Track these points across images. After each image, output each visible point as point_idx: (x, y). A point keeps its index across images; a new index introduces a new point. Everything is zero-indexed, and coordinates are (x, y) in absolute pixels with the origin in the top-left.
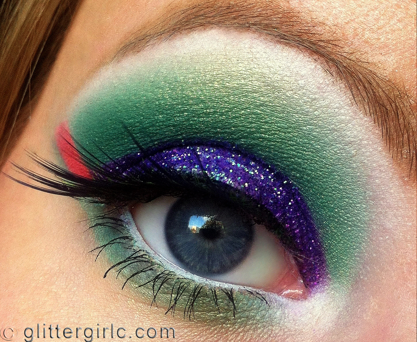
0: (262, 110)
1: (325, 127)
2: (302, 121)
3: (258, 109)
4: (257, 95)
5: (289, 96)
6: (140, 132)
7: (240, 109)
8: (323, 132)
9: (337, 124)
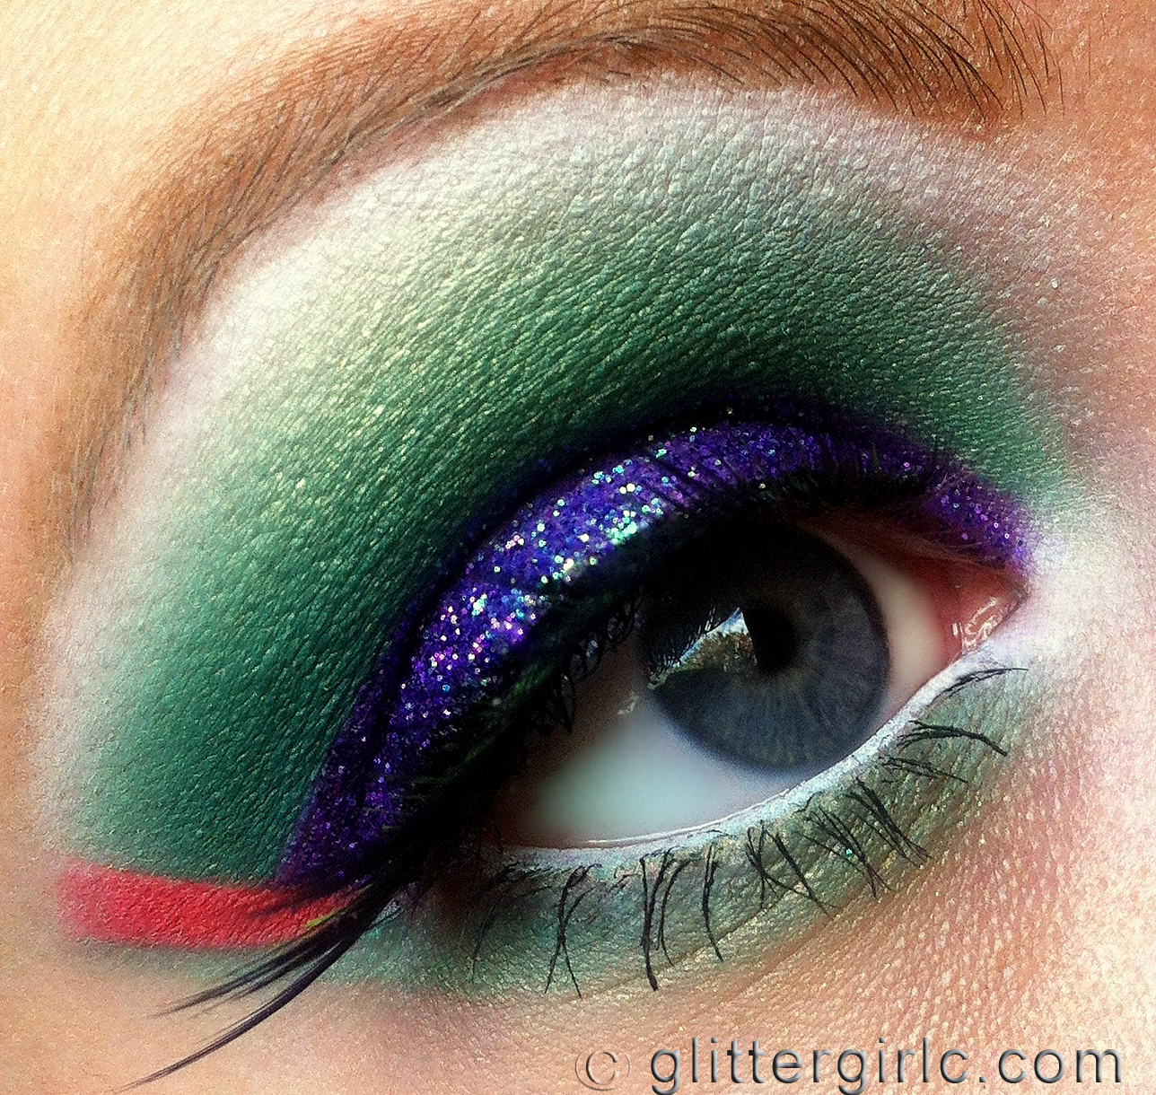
0: (554, 305)
1: (722, 198)
2: (660, 237)
3: (545, 310)
4: (510, 281)
5: (582, 210)
6: (319, 653)
7: (504, 352)
8: (725, 213)
9: (739, 165)
